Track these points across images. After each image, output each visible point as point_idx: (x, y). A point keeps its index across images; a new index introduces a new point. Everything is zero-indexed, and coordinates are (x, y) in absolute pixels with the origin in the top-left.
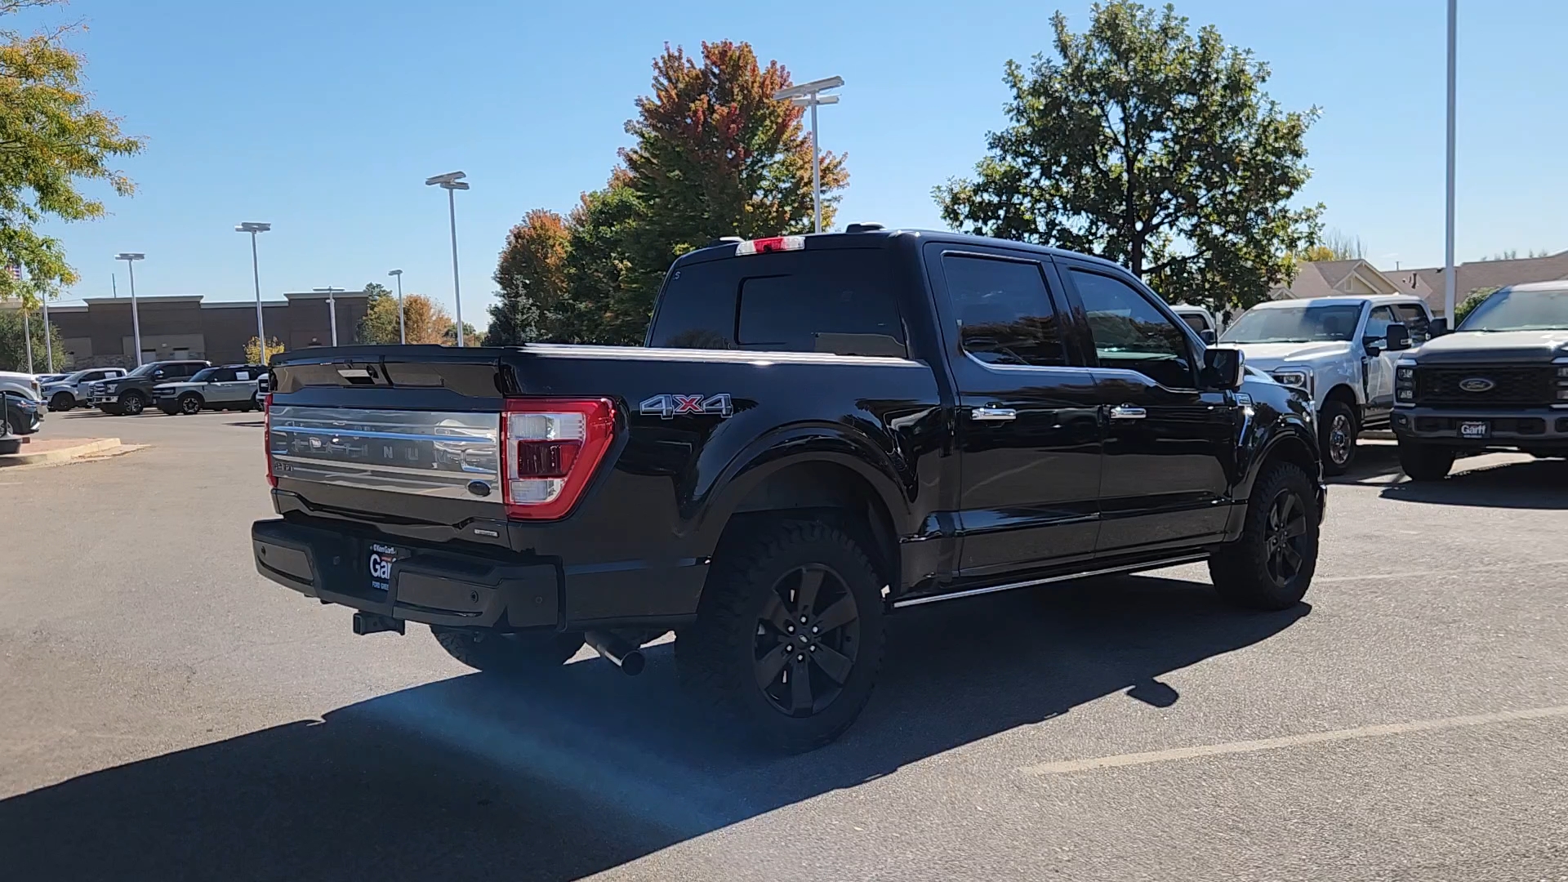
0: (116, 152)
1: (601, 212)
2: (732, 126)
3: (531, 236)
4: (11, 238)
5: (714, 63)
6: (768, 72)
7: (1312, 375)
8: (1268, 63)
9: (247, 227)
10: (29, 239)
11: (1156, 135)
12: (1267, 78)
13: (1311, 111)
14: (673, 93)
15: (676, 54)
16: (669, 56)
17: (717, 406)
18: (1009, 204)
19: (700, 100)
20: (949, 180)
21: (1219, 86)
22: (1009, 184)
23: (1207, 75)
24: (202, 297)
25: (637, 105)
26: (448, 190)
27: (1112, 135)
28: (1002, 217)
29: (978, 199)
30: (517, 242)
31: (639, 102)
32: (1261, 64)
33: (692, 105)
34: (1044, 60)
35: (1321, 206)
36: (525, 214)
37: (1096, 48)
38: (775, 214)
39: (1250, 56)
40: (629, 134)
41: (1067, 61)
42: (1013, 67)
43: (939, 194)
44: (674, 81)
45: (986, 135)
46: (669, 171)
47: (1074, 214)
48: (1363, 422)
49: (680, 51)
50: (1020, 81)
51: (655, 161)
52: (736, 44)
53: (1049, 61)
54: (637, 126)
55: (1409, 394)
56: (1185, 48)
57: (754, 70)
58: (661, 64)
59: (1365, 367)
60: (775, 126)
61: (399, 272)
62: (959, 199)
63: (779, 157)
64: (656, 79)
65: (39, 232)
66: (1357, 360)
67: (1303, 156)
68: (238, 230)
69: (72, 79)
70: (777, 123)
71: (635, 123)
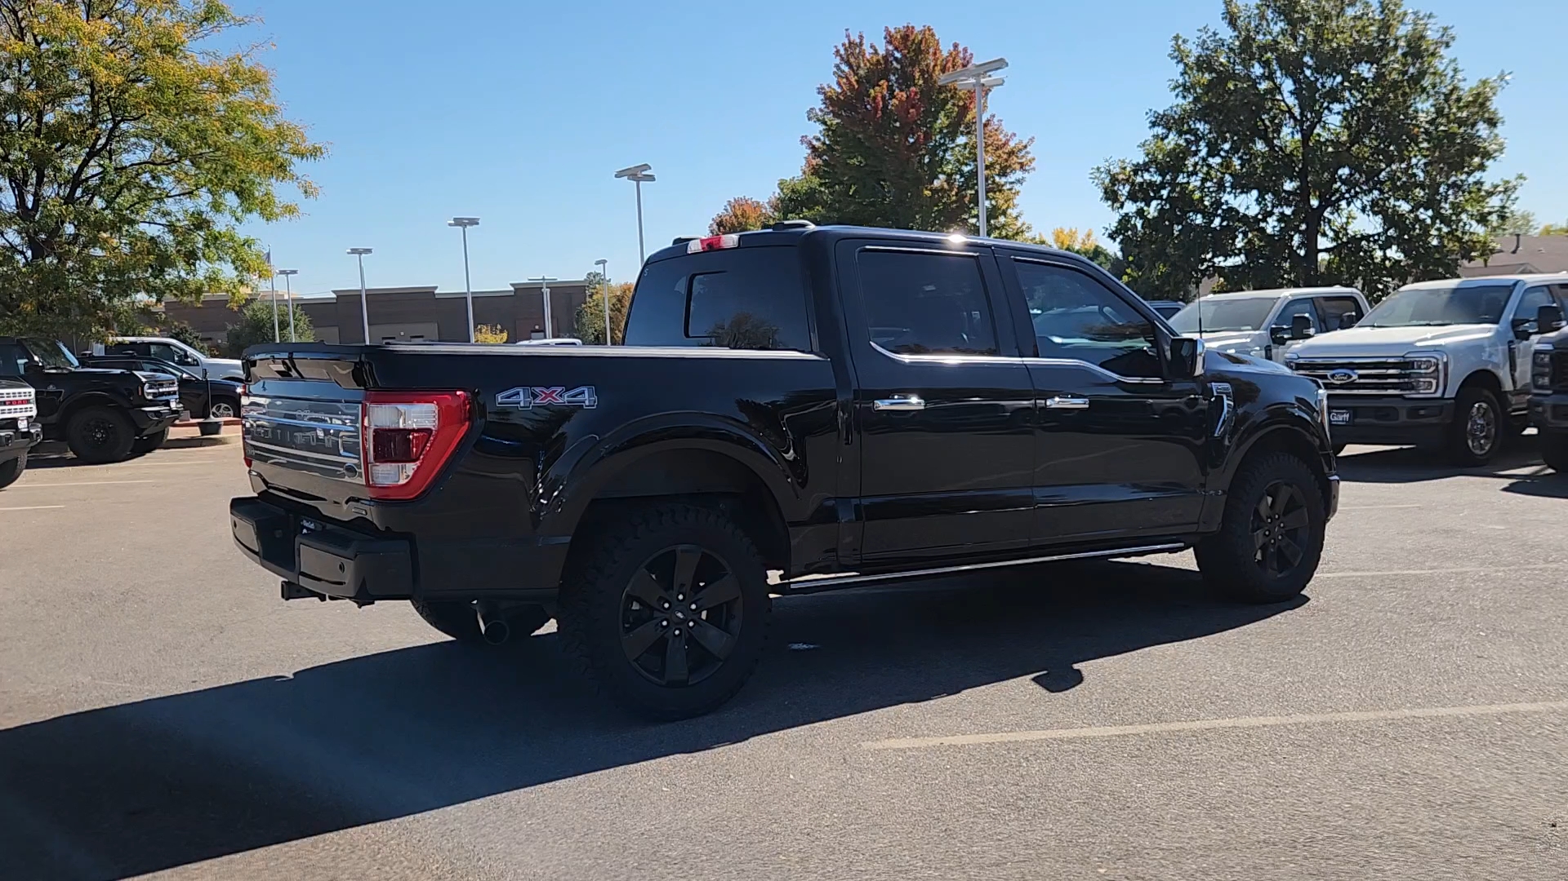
0: (302, 158)
1: (791, 200)
2: (911, 111)
3: (732, 224)
4: (216, 238)
5: (896, 49)
6: (951, 54)
7: (1445, 360)
8: (1453, 27)
9: (459, 222)
10: (232, 239)
11: (1336, 107)
12: (1451, 43)
13: (1499, 77)
14: (853, 79)
15: (858, 41)
16: (850, 43)
17: (579, 398)
18: (1173, 184)
19: (880, 86)
20: (1107, 161)
21: (1399, 52)
22: (1172, 164)
23: (1384, 41)
24: (436, 288)
25: (819, 93)
26: (635, 183)
27: (1286, 109)
28: (1165, 197)
29: (1139, 179)
30: (719, 229)
31: (821, 90)
32: (1446, 29)
33: (872, 91)
34: (1210, 34)
35: (1520, 177)
36: (726, 203)
37: (1269, 18)
38: (954, 198)
39: (1432, 21)
40: (812, 122)
41: (1236, 33)
42: (1180, 42)
43: (1098, 175)
44: (855, 68)
45: (1147, 113)
46: (850, 158)
47: (1242, 193)
48: (1510, 409)
49: (861, 37)
50: (1187, 56)
51: (836, 147)
52: (918, 28)
53: (1215, 34)
54: (820, 113)
55: (1546, 380)
56: (1363, 14)
57: (935, 54)
58: (842, 52)
59: (1511, 352)
60: (956, 109)
61: (604, 262)
62: (1117, 180)
63: (961, 140)
64: (837, 66)
65: (241, 233)
66: (1502, 345)
67: (1498, 125)
68: (450, 225)
69: (266, 92)
70: (958, 106)
71: (818, 111)
